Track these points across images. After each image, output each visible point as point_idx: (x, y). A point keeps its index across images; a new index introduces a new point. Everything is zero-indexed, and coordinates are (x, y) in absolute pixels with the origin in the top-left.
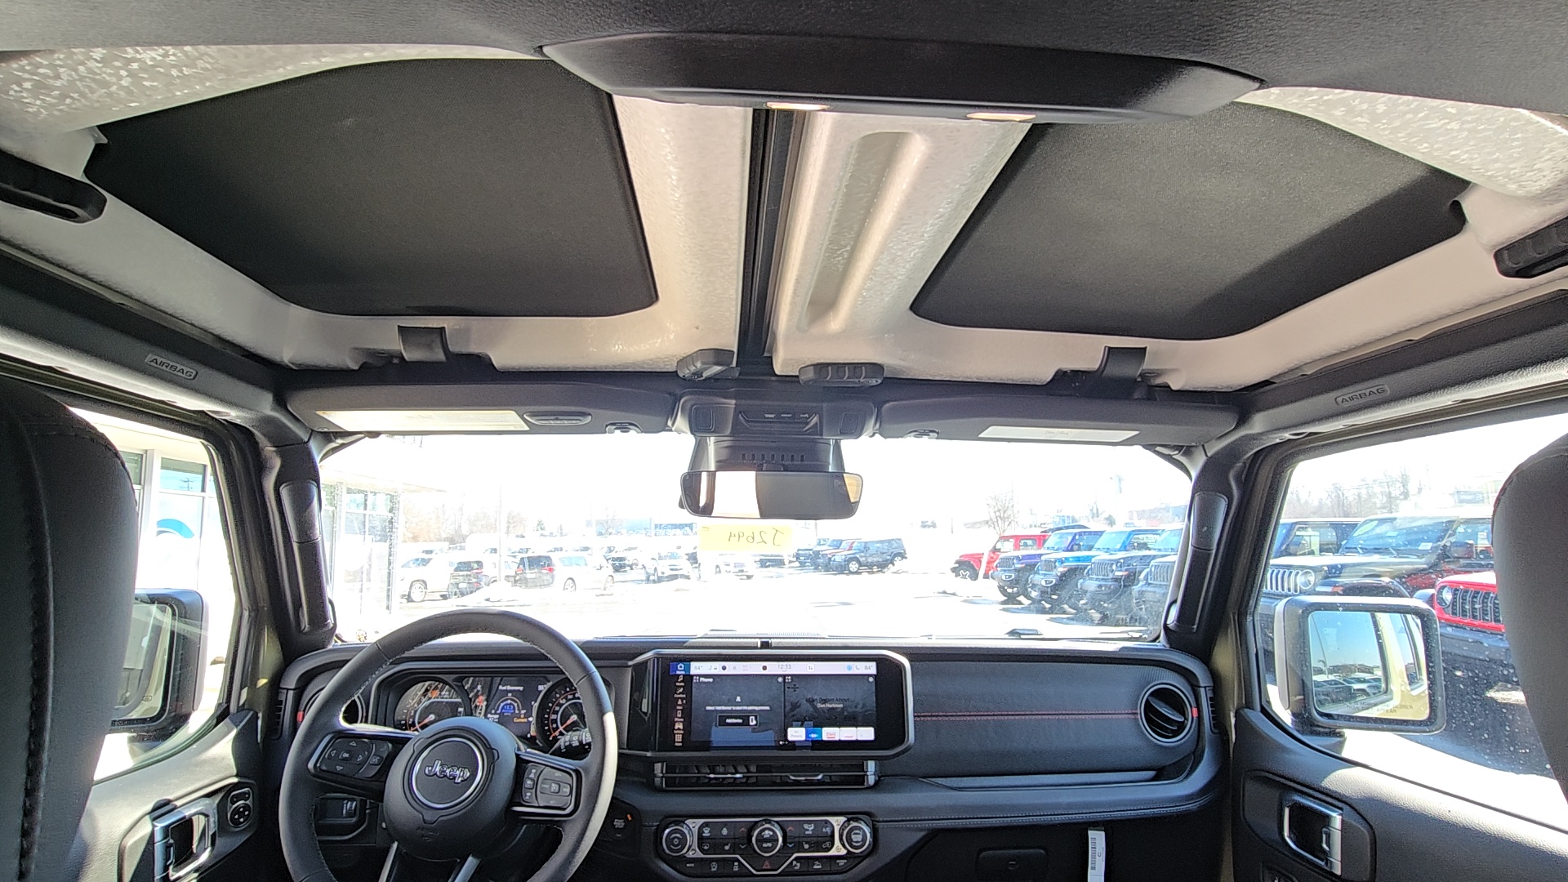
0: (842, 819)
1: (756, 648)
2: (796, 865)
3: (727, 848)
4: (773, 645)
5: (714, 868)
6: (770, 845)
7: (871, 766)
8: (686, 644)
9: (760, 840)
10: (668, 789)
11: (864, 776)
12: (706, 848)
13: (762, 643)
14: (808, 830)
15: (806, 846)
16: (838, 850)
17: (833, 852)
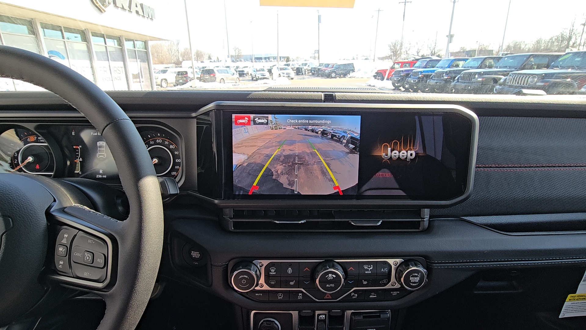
0: (399, 261)
1: (320, 101)
2: (354, 296)
3: (292, 283)
4: (337, 98)
5: (280, 297)
6: (333, 285)
7: (426, 213)
8: (250, 96)
9: (324, 281)
10: (236, 231)
11: (419, 222)
12: (273, 283)
13: (325, 95)
14: (368, 270)
15: (365, 283)
16: (393, 284)
17: (388, 286)
